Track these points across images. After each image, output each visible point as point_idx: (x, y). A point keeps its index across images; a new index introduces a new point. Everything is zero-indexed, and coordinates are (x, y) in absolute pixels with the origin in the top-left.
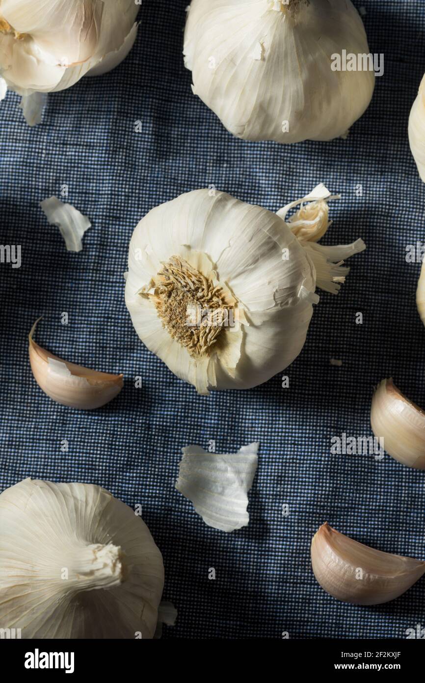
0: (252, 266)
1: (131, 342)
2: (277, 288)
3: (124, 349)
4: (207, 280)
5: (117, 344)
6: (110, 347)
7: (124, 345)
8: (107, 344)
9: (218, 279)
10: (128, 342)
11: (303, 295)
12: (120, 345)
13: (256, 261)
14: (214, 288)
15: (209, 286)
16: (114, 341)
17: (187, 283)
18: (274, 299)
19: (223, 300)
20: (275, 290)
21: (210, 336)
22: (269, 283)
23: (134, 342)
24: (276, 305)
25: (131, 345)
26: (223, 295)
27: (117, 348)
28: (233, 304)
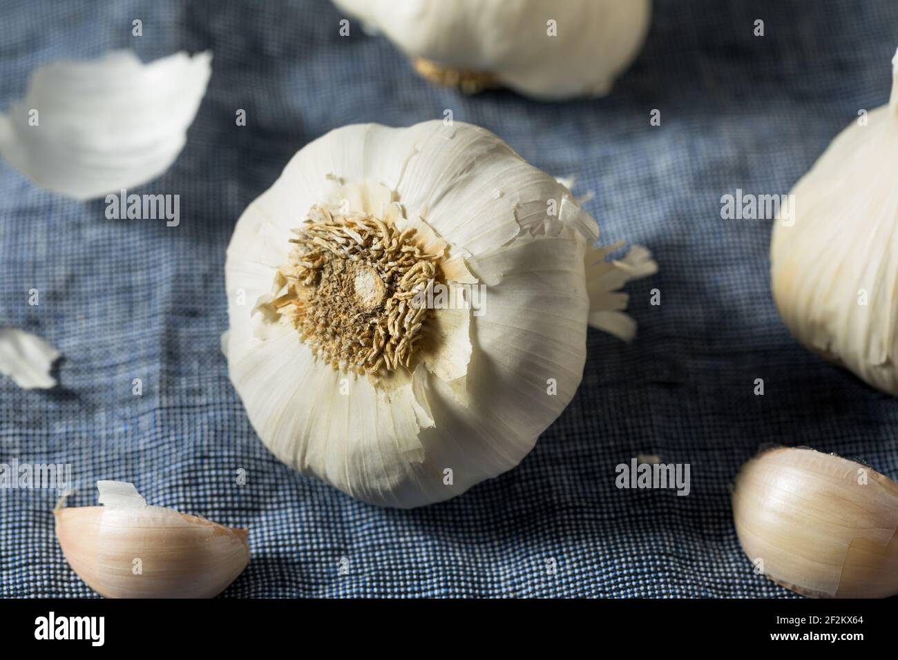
0: (465, 176)
1: (252, 496)
2: (518, 200)
3: (240, 509)
4: (386, 224)
5: (226, 502)
6: (213, 509)
7: (240, 502)
8: (206, 503)
9: (405, 216)
10: (245, 495)
11: (568, 217)
12: (233, 502)
13: (470, 167)
14: (399, 234)
15: (390, 232)
16: (218, 496)
17: (348, 238)
18: (517, 220)
19: (421, 249)
20: (514, 204)
21: (407, 319)
22: (502, 195)
23: (258, 496)
24: (522, 232)
25: (253, 502)
26: (419, 243)
27: (226, 509)
28: (441, 253)
